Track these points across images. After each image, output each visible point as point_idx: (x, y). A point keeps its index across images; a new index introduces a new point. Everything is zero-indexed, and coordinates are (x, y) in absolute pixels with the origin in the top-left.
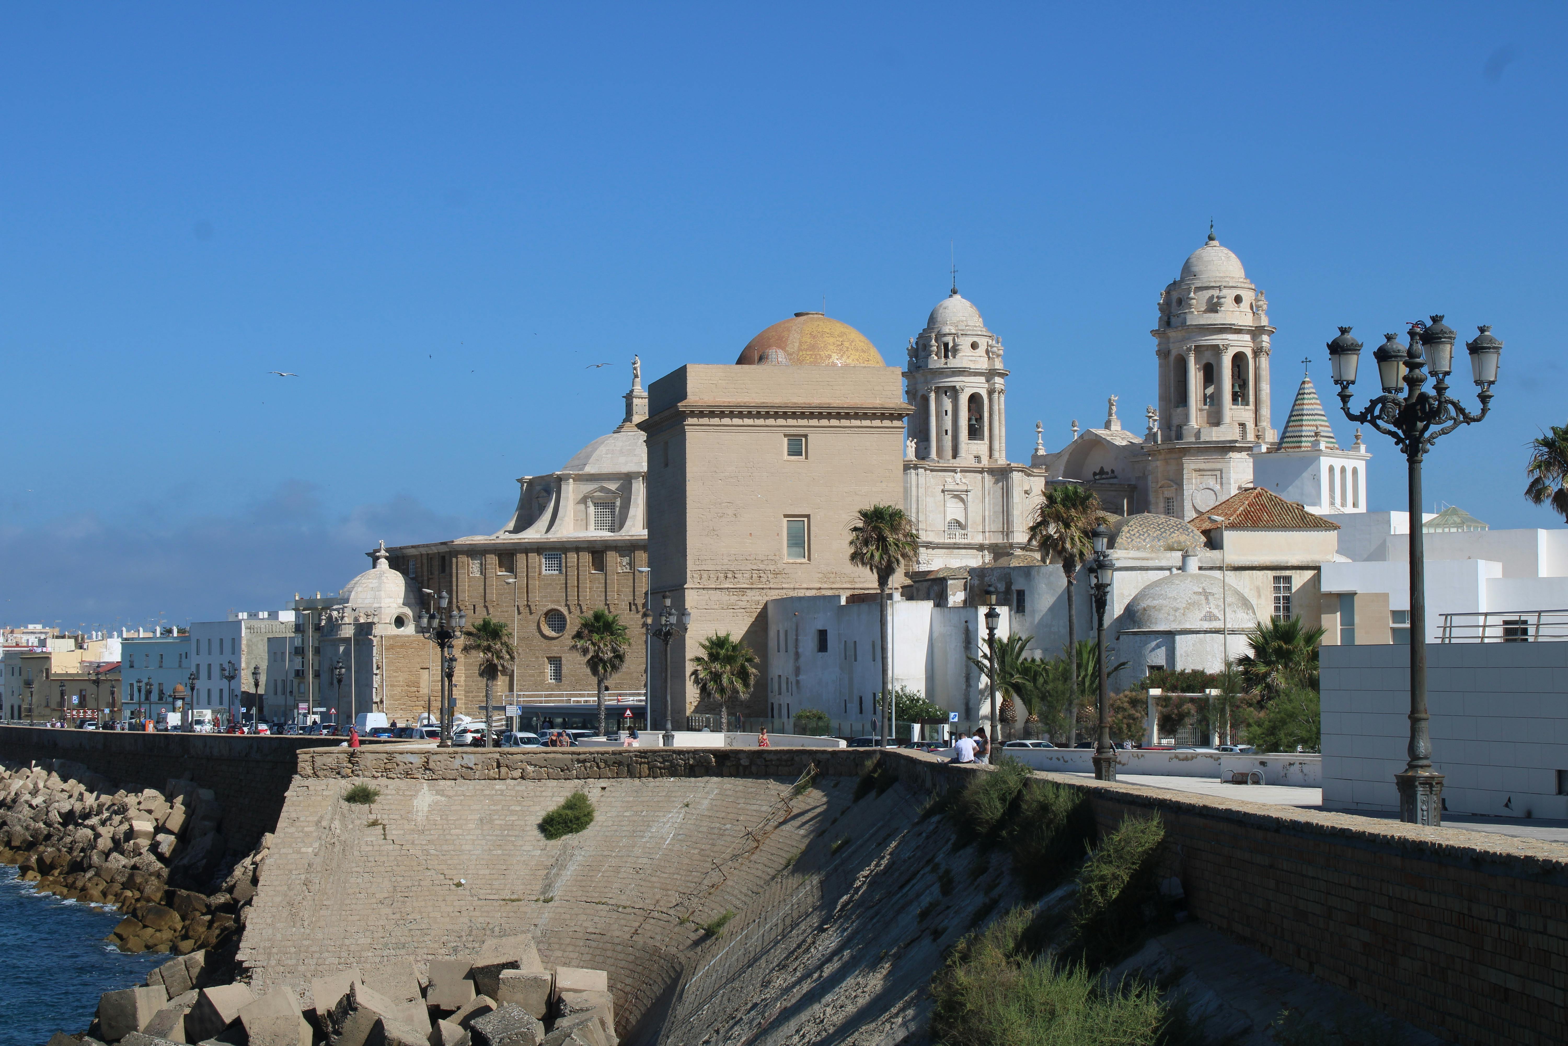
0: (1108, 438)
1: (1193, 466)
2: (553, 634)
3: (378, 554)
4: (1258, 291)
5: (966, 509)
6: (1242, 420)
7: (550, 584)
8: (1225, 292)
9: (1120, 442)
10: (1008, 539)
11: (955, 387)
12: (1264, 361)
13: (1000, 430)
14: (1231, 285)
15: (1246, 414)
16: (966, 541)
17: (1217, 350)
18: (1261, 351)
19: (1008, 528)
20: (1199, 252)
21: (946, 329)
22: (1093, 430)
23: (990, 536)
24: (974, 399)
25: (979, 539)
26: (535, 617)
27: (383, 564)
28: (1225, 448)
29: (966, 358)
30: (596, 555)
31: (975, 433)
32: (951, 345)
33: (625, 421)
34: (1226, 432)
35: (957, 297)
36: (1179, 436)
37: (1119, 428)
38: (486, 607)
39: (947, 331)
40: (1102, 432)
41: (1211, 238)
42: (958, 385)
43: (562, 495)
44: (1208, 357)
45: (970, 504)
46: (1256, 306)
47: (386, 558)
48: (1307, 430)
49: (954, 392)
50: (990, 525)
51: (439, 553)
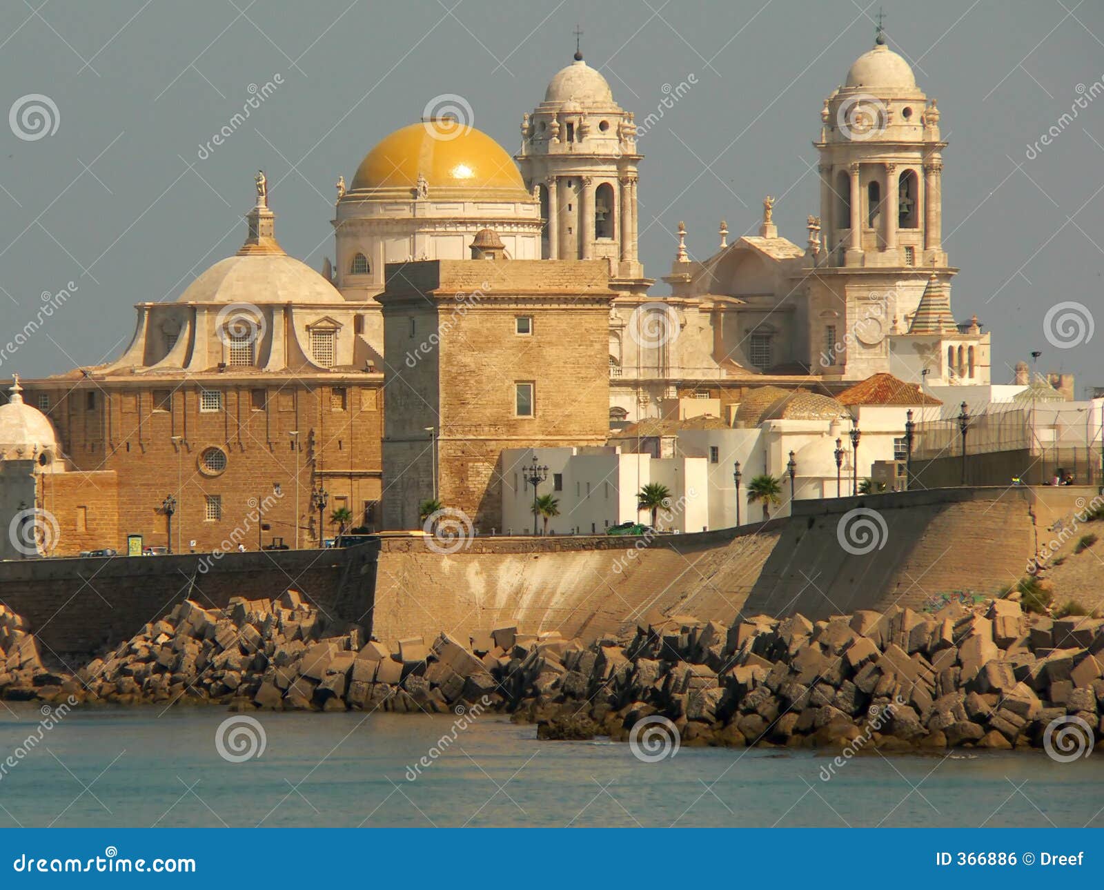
0: (764, 249)
1: (856, 294)
2: (213, 472)
3: (11, 388)
4: (929, 102)
5: (620, 344)
6: (909, 243)
7: (209, 422)
8: (892, 105)
9: (777, 254)
10: (664, 375)
11: (580, 177)
12: (934, 179)
13: (632, 226)
14: (899, 97)
15: (913, 237)
16: (621, 378)
17: (884, 169)
18: (932, 169)
19: (664, 364)
20: (865, 58)
21: (572, 106)
22: (747, 239)
23: (644, 372)
24: (604, 191)
25: (632, 375)
26: (194, 456)
27: (17, 399)
28: (891, 276)
29: (596, 143)
30: (255, 393)
31: (603, 229)
32: (576, 126)
33: (248, 242)
34: (893, 259)
35: (582, 63)
36: (842, 262)
37: (775, 235)
38: (141, 445)
39: (572, 110)
40: (754, 241)
41: (880, 42)
42: (584, 175)
43: (197, 325)
44: (873, 176)
45: (624, 340)
46: (927, 119)
47: (20, 392)
48: (933, 318)
49: (581, 182)
50: (644, 361)
51: (85, 389)
